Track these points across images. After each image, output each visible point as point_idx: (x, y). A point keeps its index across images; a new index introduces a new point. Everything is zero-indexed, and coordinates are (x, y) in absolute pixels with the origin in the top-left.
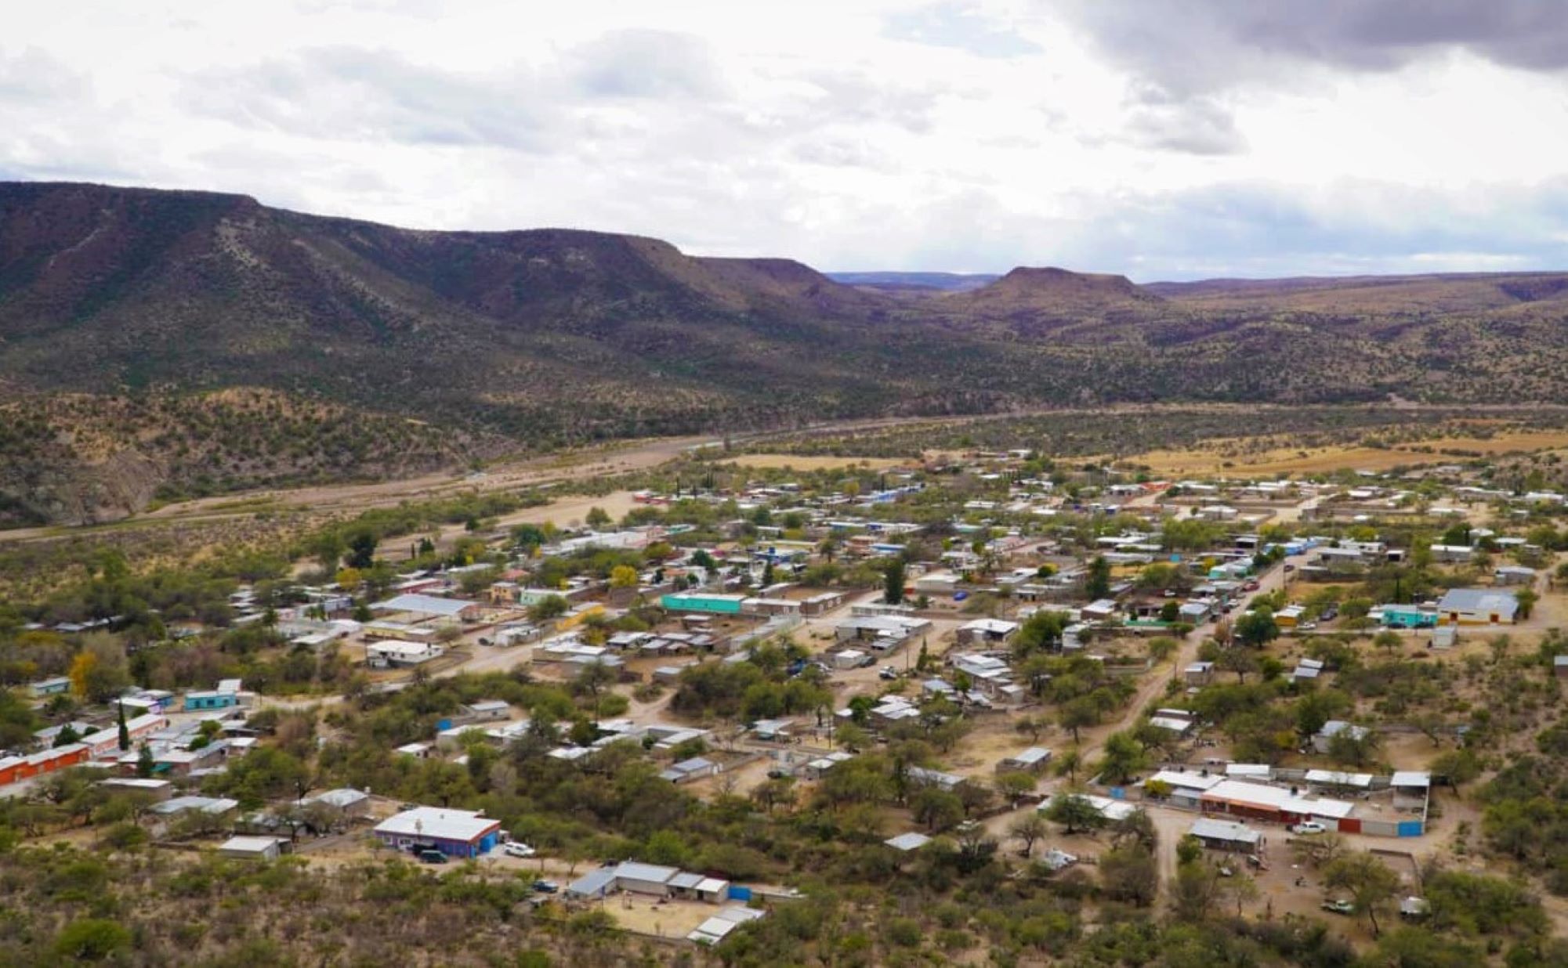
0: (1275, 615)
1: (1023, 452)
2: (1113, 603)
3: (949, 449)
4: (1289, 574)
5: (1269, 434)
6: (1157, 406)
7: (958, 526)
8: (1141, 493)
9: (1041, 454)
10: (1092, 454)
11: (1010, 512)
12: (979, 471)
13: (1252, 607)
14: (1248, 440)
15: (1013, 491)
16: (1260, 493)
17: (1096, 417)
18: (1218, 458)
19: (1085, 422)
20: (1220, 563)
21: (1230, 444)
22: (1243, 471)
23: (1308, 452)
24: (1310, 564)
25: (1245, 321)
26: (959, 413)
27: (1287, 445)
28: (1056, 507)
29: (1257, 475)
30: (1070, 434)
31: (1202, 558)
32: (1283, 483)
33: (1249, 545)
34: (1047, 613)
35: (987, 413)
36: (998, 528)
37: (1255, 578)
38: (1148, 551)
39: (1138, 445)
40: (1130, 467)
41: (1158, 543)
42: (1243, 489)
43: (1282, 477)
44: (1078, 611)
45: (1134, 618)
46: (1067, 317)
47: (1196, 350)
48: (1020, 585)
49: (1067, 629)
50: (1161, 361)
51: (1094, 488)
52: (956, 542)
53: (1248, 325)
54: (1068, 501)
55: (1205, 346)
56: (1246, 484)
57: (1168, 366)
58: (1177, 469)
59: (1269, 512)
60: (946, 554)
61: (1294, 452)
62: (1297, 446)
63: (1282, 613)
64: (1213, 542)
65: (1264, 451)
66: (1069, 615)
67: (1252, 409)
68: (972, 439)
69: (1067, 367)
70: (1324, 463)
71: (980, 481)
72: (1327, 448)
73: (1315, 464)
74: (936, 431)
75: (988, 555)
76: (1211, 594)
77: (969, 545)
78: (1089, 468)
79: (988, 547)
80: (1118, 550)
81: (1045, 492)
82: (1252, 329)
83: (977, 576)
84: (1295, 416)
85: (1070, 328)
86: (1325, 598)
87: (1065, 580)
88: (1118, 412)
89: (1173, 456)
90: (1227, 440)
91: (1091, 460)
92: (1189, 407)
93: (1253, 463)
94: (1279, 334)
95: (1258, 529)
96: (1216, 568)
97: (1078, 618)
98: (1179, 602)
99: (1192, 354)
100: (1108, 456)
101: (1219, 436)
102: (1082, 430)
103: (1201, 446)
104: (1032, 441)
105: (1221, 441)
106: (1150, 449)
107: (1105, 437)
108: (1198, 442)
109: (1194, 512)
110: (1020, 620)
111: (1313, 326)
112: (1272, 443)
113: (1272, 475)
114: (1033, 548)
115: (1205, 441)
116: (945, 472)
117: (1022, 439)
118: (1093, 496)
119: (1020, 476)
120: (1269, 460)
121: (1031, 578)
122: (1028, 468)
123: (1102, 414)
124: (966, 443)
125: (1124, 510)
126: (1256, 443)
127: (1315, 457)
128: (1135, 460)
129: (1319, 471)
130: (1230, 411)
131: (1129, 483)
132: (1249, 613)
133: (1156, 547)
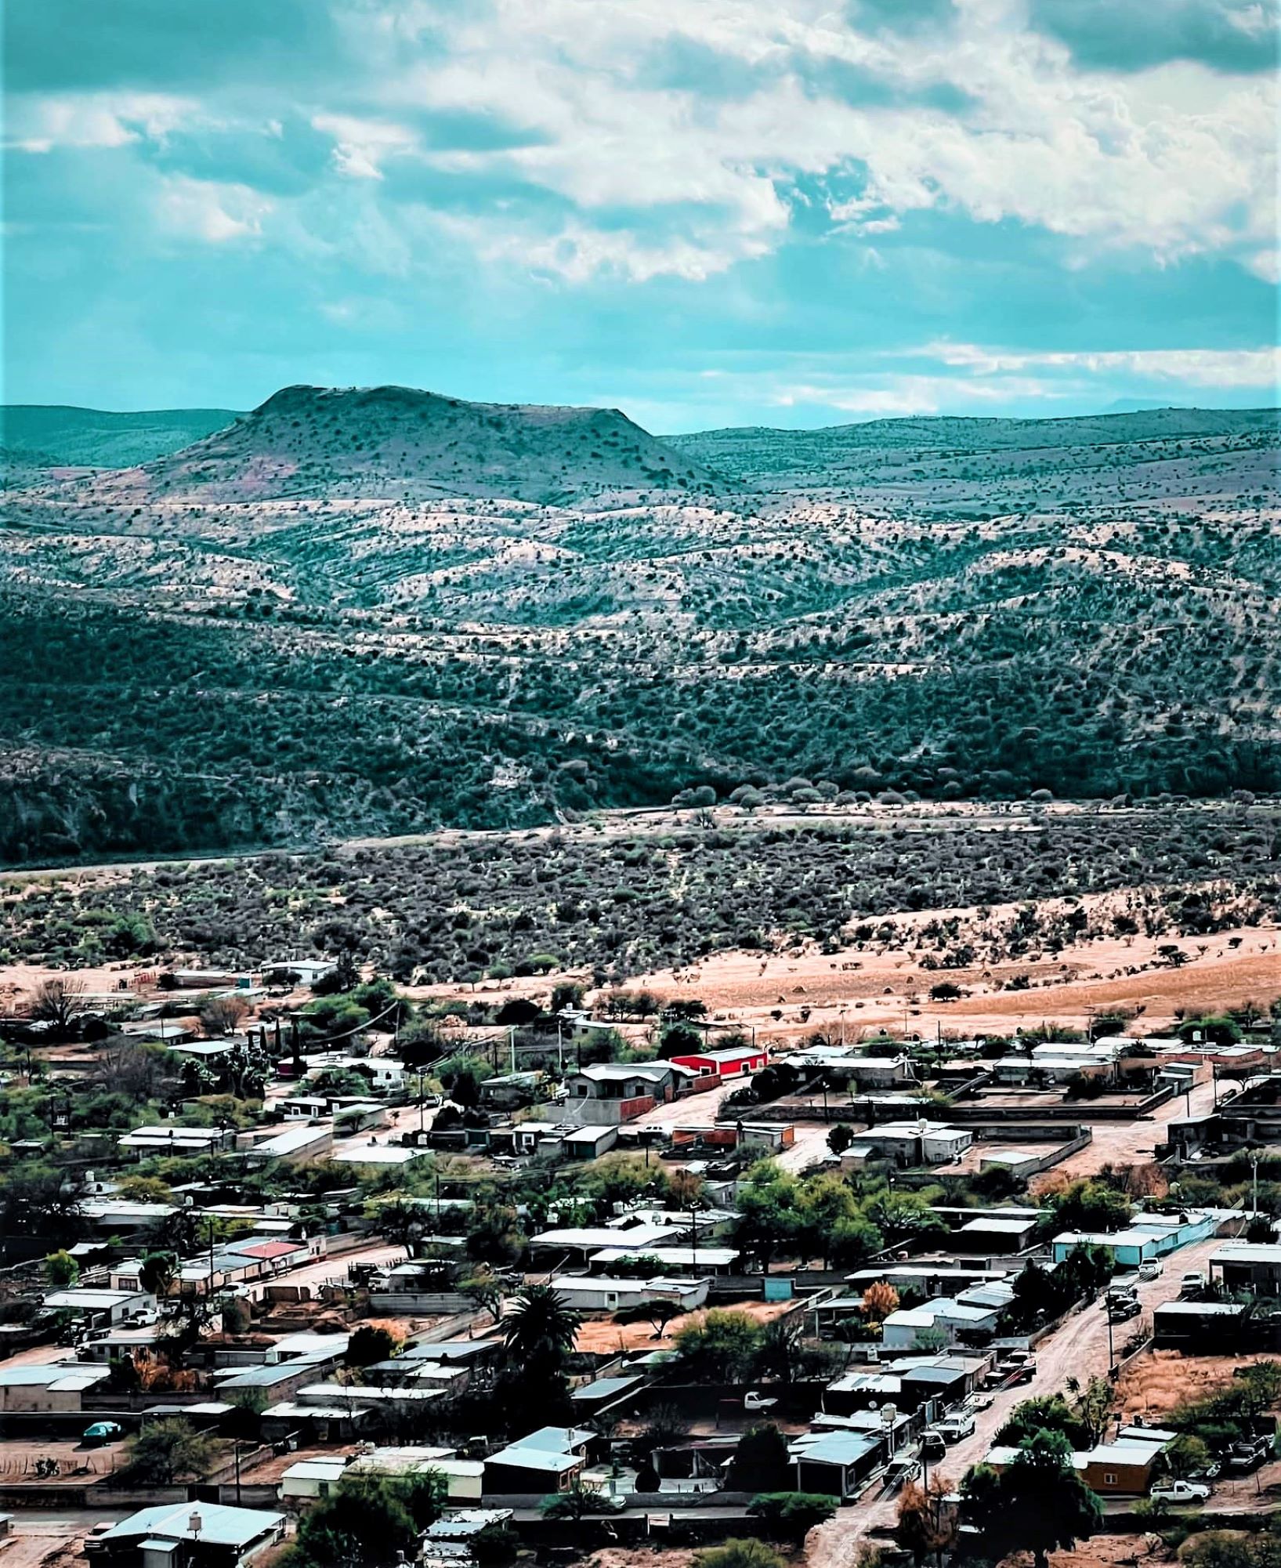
0: (1079, 1460)
1: (312, 968)
2: (582, 1436)
3: (73, 961)
4: (1128, 1329)
5: (1069, 894)
6: (725, 815)
7: (94, 1208)
8: (673, 1090)
9: (366, 973)
10: (524, 971)
11: (266, 1160)
12: (172, 1028)
13: (1005, 1438)
14: (1005, 913)
15: (276, 1094)
16: (1038, 1079)
17: (536, 853)
18: (913, 969)
19: (507, 868)
20: (910, 1301)
21: (952, 926)
22: (994, 1009)
23: (1188, 945)
24: (1191, 1294)
25: (988, 546)
26: (107, 850)
27: (1124, 925)
28: (409, 1141)
29: (1031, 1023)
30: (460, 907)
31: (860, 1286)
32: (1109, 1046)
33: (1003, 1244)
34: (373, 1480)
35: (197, 847)
36: (224, 1210)
37: (1019, 1344)
38: (692, 1270)
39: (668, 938)
40: (644, 1006)
41: (726, 1241)
42: (988, 1065)
43: (1107, 1027)
44: (477, 1468)
45: (648, 1482)
46: (447, 542)
47: (842, 636)
48: (289, 1390)
49: (437, 1528)
50: (736, 673)
51: (530, 1078)
52: (86, 1261)
53: (1001, 559)
54: (445, 1119)
55: (871, 627)
56: (996, 1048)
57: (754, 690)
58: (791, 1009)
59: (1068, 1135)
60: (58, 1299)
61: (1143, 947)
62: (1154, 929)
63: (1102, 1454)
64: (893, 1234)
65: (1056, 946)
66: (444, 1481)
67: (1015, 817)
68: (145, 931)
69: (449, 695)
70: (1234, 977)
71: (170, 1064)
72: (1243, 932)
73: (1207, 983)
74: (36, 907)
75: (191, 1296)
76: (882, 1398)
77: (132, 1267)
78: (516, 1012)
79: (193, 1272)
80: (599, 1270)
81: (379, 1093)
82: (1009, 572)
83: (151, 1369)
84: (1146, 837)
85: (456, 573)
86: (1235, 1400)
87: (431, 1370)
88: (610, 833)
89: (779, 968)
90: (941, 915)
91: (524, 988)
92: (827, 815)
93: (1020, 983)
94: (1090, 588)
95: (1035, 1187)
96: (898, 1317)
97: (475, 1490)
98: (785, 1430)
99: (831, 650)
100: (577, 974)
101: (917, 902)
102: (496, 893)
103: (864, 933)
104: (334, 931)
105: (924, 918)
106: (706, 948)
107: (567, 915)
108: (854, 924)
109: (838, 1142)
110: (292, 1505)
111: (1197, 561)
112: (1078, 920)
113: (1080, 1023)
114: (336, 1271)
115: (875, 921)
116: (59, 1036)
117: (310, 928)
118: (525, 1099)
119: (298, 1043)
120: (1069, 973)
121: (324, 1370)
122: (322, 1018)
123: (557, 844)
124: (124, 945)
125: (622, 1143)
126: (1028, 922)
127: (1210, 960)
128: (661, 983)
129: (1218, 1007)
130: (948, 825)
131: (640, 1058)
132: (1005, 1455)
133: (724, 1256)
